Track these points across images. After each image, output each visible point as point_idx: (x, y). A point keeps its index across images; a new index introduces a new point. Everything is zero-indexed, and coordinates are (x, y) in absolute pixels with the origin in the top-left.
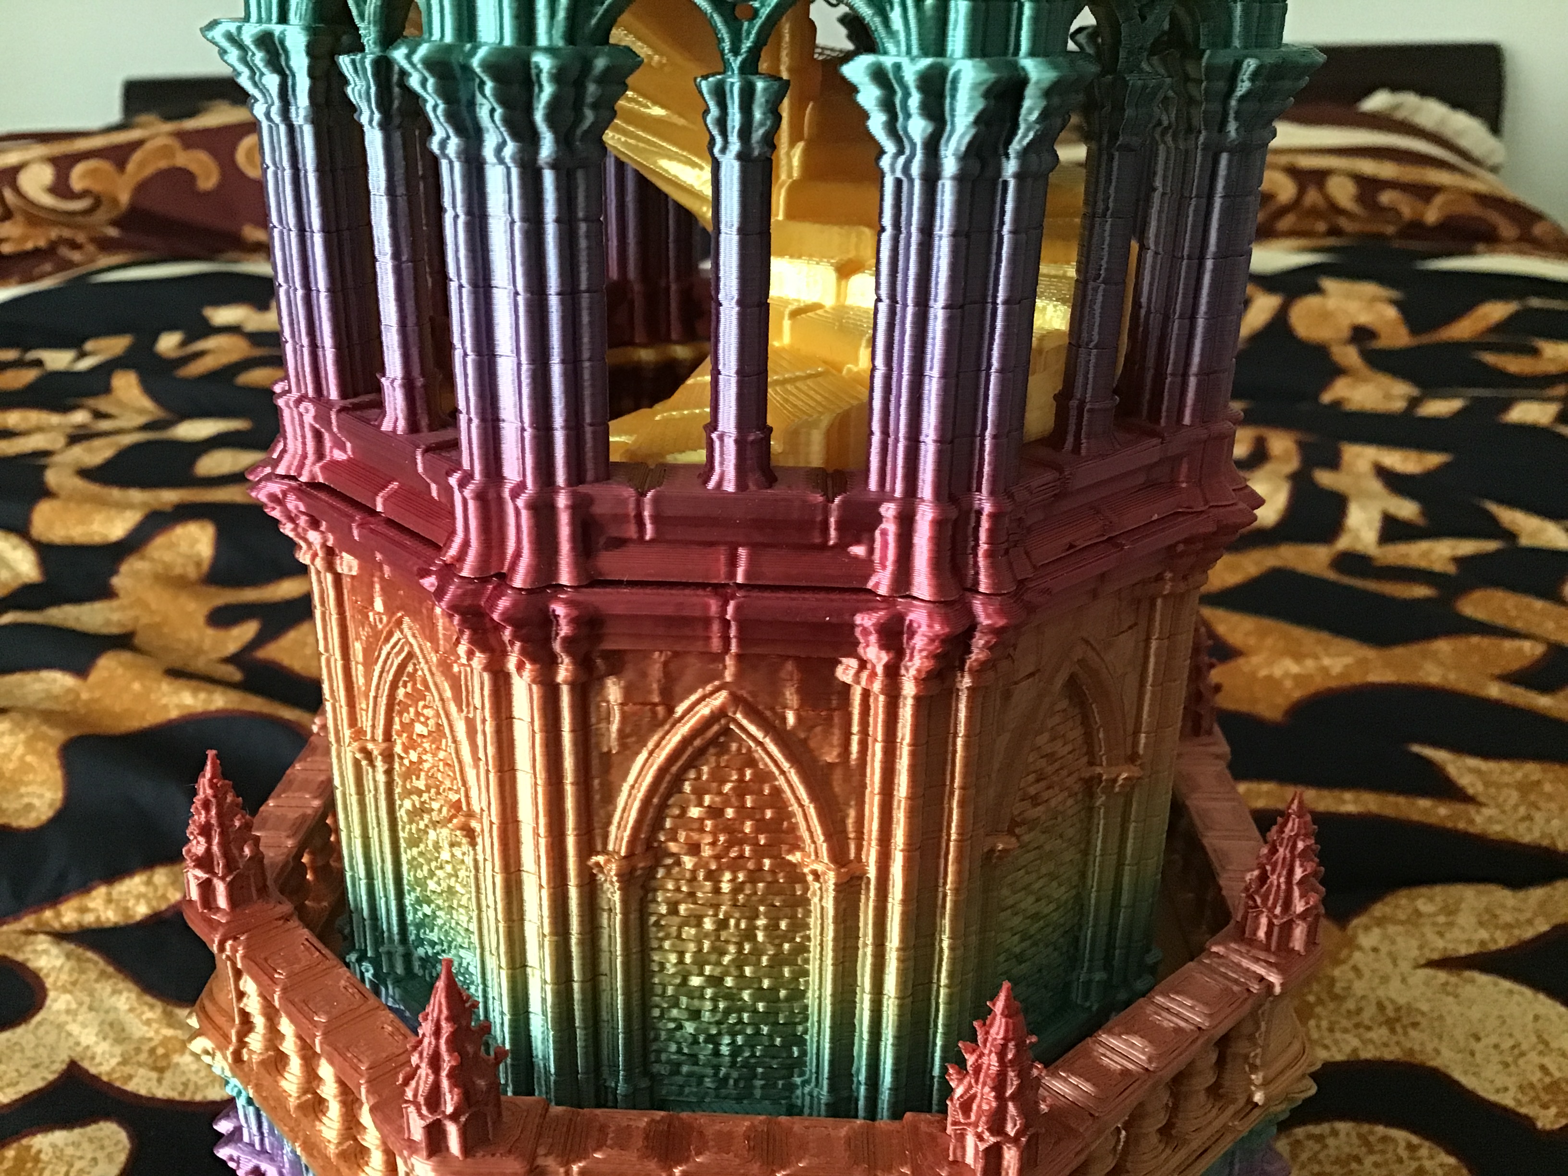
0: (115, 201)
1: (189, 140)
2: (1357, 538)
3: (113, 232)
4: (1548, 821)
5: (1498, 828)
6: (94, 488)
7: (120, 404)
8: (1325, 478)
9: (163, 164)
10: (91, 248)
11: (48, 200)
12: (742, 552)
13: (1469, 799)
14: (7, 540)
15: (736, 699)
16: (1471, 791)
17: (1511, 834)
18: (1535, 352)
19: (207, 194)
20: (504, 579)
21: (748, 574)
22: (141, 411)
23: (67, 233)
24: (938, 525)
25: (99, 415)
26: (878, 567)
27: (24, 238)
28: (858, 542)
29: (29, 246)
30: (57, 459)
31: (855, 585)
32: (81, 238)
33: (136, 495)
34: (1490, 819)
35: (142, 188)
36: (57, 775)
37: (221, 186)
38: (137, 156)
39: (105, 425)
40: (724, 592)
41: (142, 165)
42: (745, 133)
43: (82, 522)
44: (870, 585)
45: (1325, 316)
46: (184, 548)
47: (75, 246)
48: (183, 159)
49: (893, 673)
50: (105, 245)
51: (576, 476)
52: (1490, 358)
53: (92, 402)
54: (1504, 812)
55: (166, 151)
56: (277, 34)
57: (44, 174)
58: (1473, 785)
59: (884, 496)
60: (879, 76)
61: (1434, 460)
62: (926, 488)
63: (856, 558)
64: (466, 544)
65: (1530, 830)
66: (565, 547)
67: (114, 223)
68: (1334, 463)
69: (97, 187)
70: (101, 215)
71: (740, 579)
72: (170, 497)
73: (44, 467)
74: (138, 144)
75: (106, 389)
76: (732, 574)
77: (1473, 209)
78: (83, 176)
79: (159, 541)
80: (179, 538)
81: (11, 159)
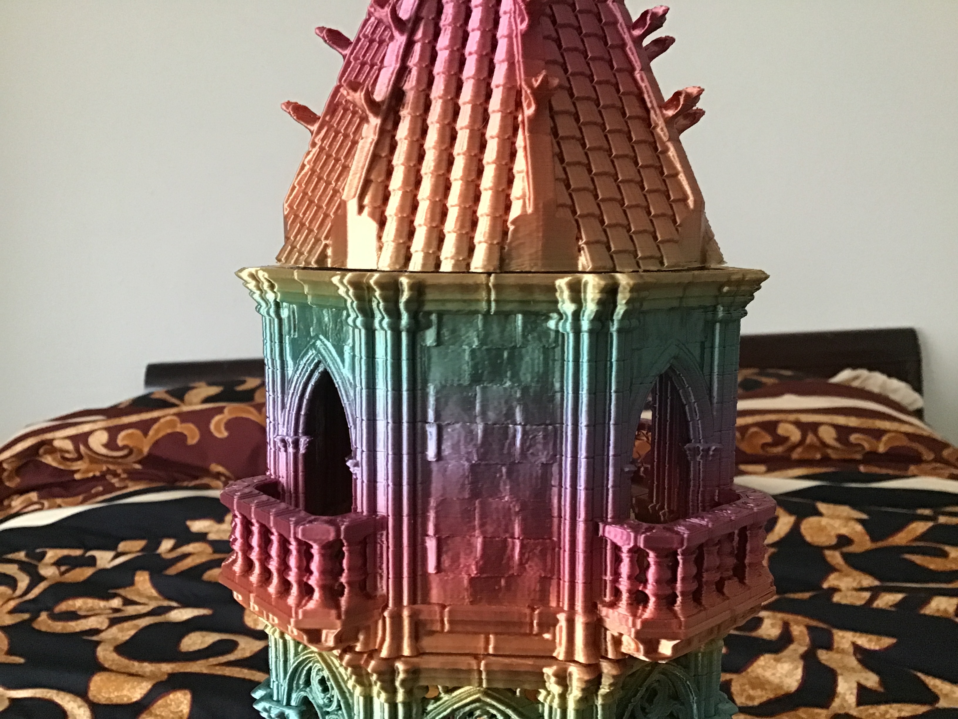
0: (140, 451)
1: (184, 417)
2: (844, 700)
3: (138, 466)
6: (125, 661)
7: (140, 594)
8: (823, 656)
9: (169, 431)
10: (124, 476)
11: (104, 451)
14: (75, 701)
18: (945, 555)
19: (193, 446)
22: (151, 598)
23: (111, 467)
25: (128, 602)
27: (87, 471)
29: (91, 475)
30: (103, 635)
32: (119, 471)
33: (148, 667)
35: (156, 444)
37: (199, 441)
38: (155, 426)
39: (131, 610)
41: (158, 431)
43: (117, 689)
45: (821, 530)
47: (115, 475)
48: (180, 428)
50: (134, 476)
52: (917, 559)
53: (122, 592)
55: (171, 424)
57: (104, 437)
61: (887, 642)
67: (139, 462)
68: (829, 646)
69: (131, 445)
70: (132, 458)
72: (167, 668)
73: (98, 643)
74: (155, 420)
75: (132, 583)
77: (905, 442)
78: (124, 438)
79: (160, 702)
80: (171, 700)
81: (86, 428)
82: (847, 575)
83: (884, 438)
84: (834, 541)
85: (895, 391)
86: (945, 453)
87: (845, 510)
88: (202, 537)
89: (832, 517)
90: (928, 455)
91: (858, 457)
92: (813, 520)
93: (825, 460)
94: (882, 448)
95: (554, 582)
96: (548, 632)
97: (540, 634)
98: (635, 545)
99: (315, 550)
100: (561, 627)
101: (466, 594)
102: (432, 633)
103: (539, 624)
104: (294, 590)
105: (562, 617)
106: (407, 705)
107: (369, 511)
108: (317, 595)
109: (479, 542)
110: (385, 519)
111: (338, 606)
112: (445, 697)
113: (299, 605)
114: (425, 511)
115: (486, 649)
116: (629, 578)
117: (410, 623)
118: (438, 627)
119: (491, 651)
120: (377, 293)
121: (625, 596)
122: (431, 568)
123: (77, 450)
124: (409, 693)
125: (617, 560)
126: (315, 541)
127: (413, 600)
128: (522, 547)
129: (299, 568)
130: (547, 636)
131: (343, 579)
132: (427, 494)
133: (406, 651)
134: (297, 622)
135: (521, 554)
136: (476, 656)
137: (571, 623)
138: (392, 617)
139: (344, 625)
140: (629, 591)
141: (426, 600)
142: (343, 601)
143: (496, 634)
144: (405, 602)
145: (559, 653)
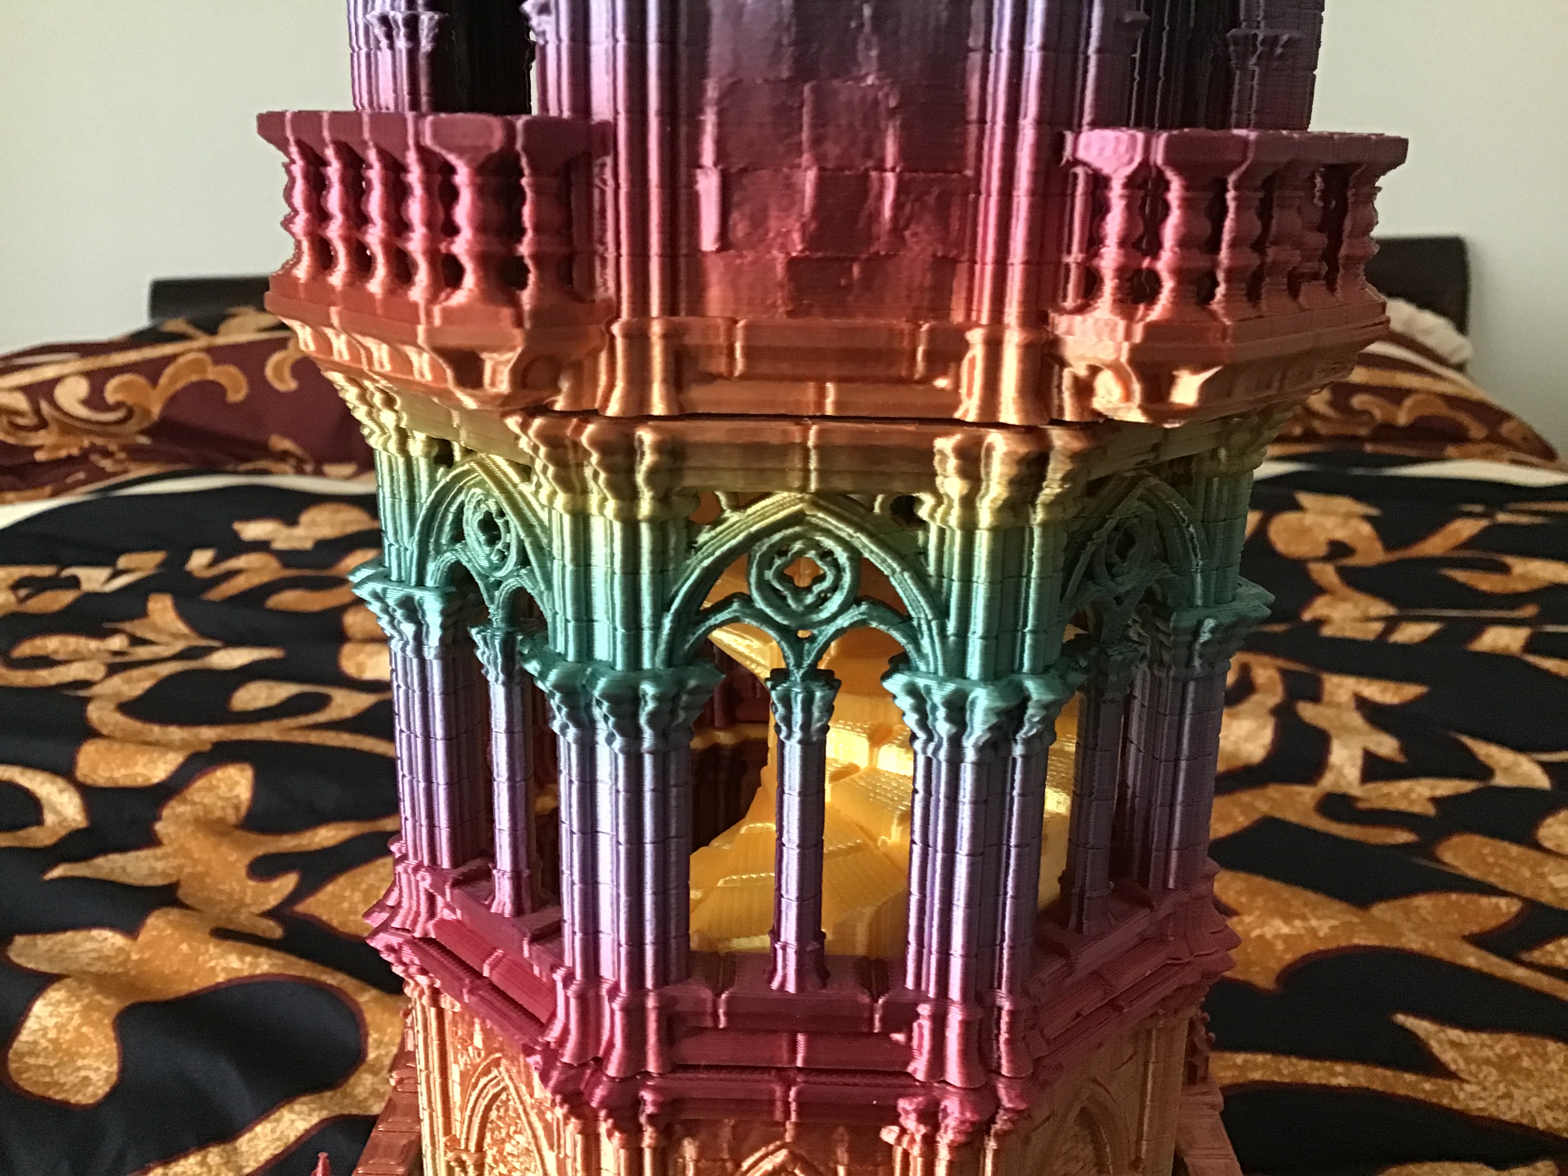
0: (147, 413)
1: (219, 355)
2: (1341, 775)
3: (144, 440)
4: (1527, 1099)
5: (1481, 1104)
6: (135, 725)
7: (156, 629)
8: (1307, 711)
9: (195, 378)
10: (122, 455)
11: (83, 412)
12: (801, 1038)
13: (1452, 1076)
14: (53, 783)
15: (794, 1158)
16: (1453, 1067)
17: (1493, 1111)
18: (1505, 569)
19: (236, 406)
20: (601, 1063)
21: (806, 1060)
22: (176, 636)
23: (99, 441)
24: (966, 1025)
25: (136, 641)
26: (916, 1053)
27: (56, 447)
28: (898, 1031)
29: (63, 453)
30: (96, 690)
31: (897, 1069)
32: (112, 447)
33: (176, 733)
34: (1472, 1095)
35: (173, 400)
36: (112, 1047)
37: (249, 397)
38: (169, 371)
39: (143, 652)
40: (785, 1076)
41: (173, 379)
42: (806, 726)
43: (125, 765)
44: (910, 1069)
45: (1303, 532)
46: (223, 790)
47: (107, 454)
48: (213, 373)
50: (137, 454)
52: (1461, 576)
53: (128, 626)
54: (1485, 1089)
55: (196, 366)
56: (417, 598)
57: (80, 387)
58: (1455, 1062)
59: (920, 996)
60: (912, 690)
61: (1411, 691)
62: (955, 992)
63: (897, 1043)
64: (566, 1031)
65: (1510, 1108)
66: (652, 1039)
67: (144, 432)
68: (1316, 697)
69: (130, 401)
70: (133, 426)
71: (799, 1063)
72: (209, 734)
73: (88, 700)
74: (170, 359)
75: (143, 613)
76: (794, 1059)
77: (1442, 410)
78: (117, 389)
79: (200, 783)
80: (219, 780)
81: (48, 373)
82: (1344, 600)
83: (1408, 402)
84: (1323, 551)
85: (1428, 332)
86: (1506, 429)
87: (1344, 504)
88: (261, 546)
89: (1324, 512)
90: (1477, 431)
91: (1363, 432)
92: (1289, 518)
93: (1309, 436)
94: (1403, 418)
95: (962, 268)
96: (944, 374)
97: (928, 379)
98: (1145, 163)
99: (462, 177)
100: (973, 360)
101: (779, 297)
102: (711, 378)
103: (928, 354)
104: (422, 276)
105: (976, 337)
106: (658, 525)
107: (574, 108)
108: (469, 280)
109: (809, 179)
110: (608, 130)
111: (515, 303)
112: (733, 517)
113: (433, 298)
114: (697, 110)
115: (820, 404)
116: (1123, 243)
117: (666, 351)
118: (721, 365)
119: (829, 410)
121: (1109, 285)
122: (708, 241)
123: (37, 411)
124: (662, 499)
126: (460, 152)
127: (670, 307)
128: (902, 188)
129: (429, 223)
130: (942, 383)
131: (524, 249)
132: (701, 72)
133: (658, 407)
134: (431, 332)
135: (898, 206)
136: (797, 419)
137: (994, 346)
138: (628, 335)
139: (530, 338)
140: (1121, 272)
141: (697, 306)
142: (526, 297)
143: (839, 381)
144: (655, 309)
145: (966, 412)
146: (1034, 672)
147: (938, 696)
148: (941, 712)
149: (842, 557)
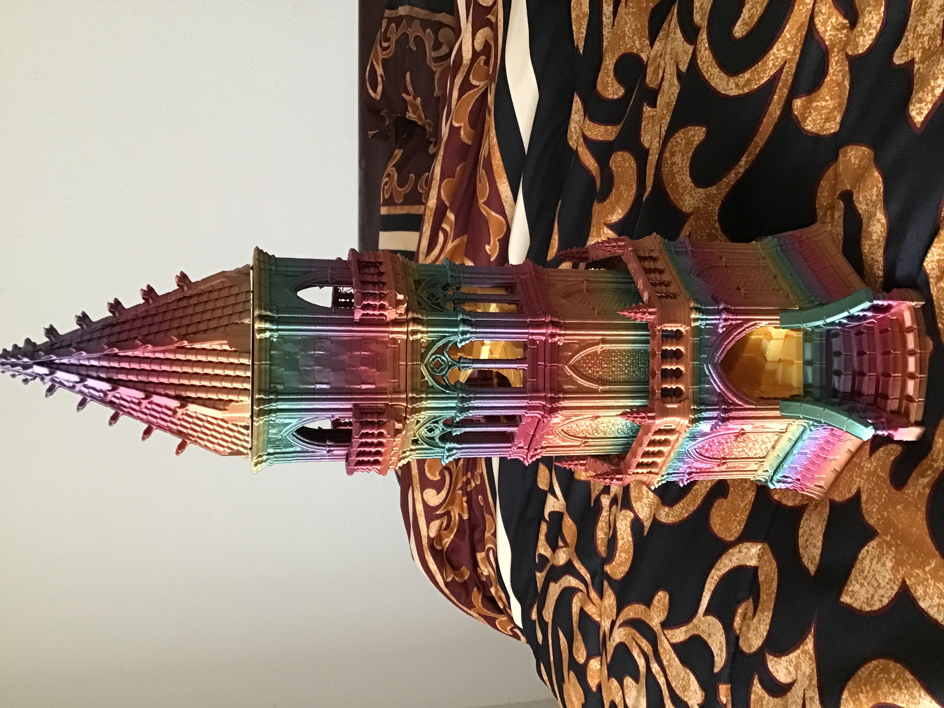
12: (538, 363)
15: (566, 364)
20: (544, 406)
24: (532, 329)
26: (540, 339)
28: (536, 342)
31: (544, 343)
40: (545, 366)
42: (469, 363)
44: (544, 340)
49: (560, 335)
51: (525, 393)
56: (447, 449)
59: (528, 338)
60: (461, 342)
62: (526, 331)
63: (539, 343)
64: (538, 413)
66: (538, 395)
71: (543, 363)
76: (542, 365)
95: (378, 339)
96: (397, 341)
97: (399, 344)
98: (361, 309)
99: (364, 431)
100: (395, 336)
101: (383, 373)
102: (399, 386)
103: (395, 345)
104: (381, 440)
105: (391, 336)
106: (428, 393)
107: (350, 411)
108: (382, 431)
109: (363, 368)
110: (354, 405)
111: (386, 422)
112: (426, 379)
113: (386, 437)
114: (350, 389)
116: (374, 310)
117: (394, 394)
118: (397, 384)
120: (262, 407)
121: (381, 312)
122: (373, 387)
125: (368, 314)
126: (360, 431)
127: (386, 394)
128: (364, 351)
129: (372, 438)
130: (399, 342)
131: (376, 420)
132: (344, 388)
133: (404, 395)
134: (391, 437)
135: (367, 351)
137: (392, 333)
138: (391, 402)
139: (392, 419)
140: (379, 311)
141: (385, 389)
142: (384, 420)
143: (399, 361)
144: (386, 396)
145: (405, 336)
146: (457, 317)
147: (461, 338)
148: (465, 336)
149: (434, 357)
